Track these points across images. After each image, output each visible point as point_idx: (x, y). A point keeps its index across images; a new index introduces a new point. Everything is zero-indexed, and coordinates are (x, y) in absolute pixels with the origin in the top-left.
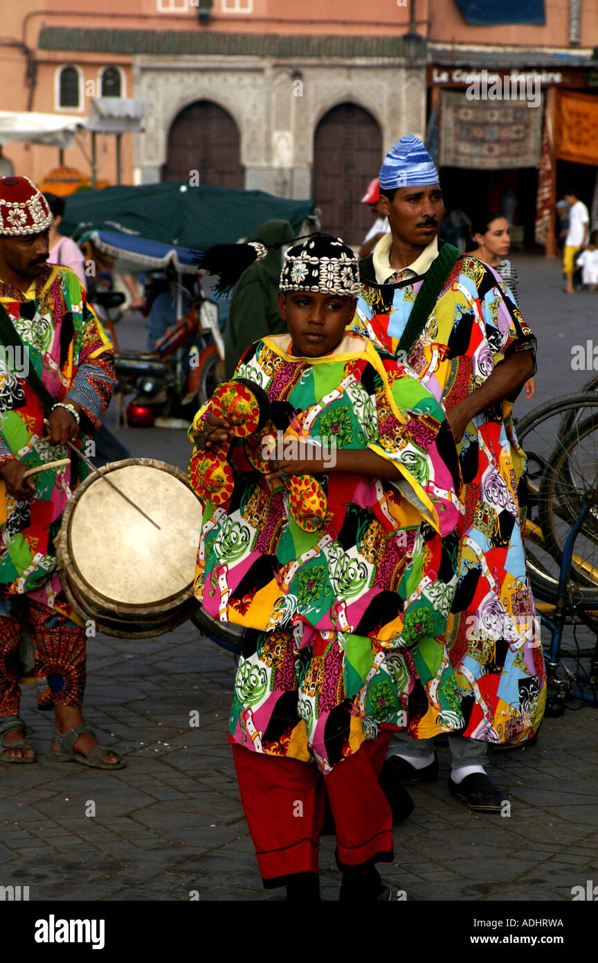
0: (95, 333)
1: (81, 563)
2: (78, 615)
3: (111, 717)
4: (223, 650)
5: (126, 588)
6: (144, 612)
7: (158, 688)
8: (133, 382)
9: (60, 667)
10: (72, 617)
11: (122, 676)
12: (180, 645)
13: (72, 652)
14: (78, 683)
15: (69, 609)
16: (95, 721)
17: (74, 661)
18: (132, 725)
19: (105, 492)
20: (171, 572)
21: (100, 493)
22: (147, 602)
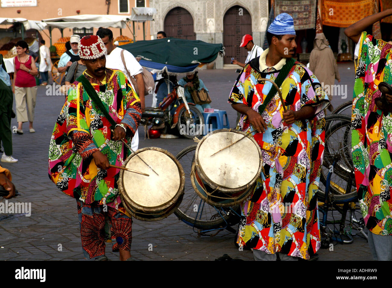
0: (132, 95)
1: (128, 191)
2: (128, 212)
3: (143, 254)
4: (188, 226)
5: (147, 200)
6: (154, 210)
7: (161, 242)
8: (151, 120)
9: (121, 234)
10: (126, 213)
11: (147, 238)
12: (171, 225)
13: (126, 228)
14: (129, 241)
15: (124, 210)
16: (136, 256)
17: (127, 231)
18: (152, 257)
19: (137, 162)
20: (165, 193)
21: (135, 162)
22: (155, 206)
